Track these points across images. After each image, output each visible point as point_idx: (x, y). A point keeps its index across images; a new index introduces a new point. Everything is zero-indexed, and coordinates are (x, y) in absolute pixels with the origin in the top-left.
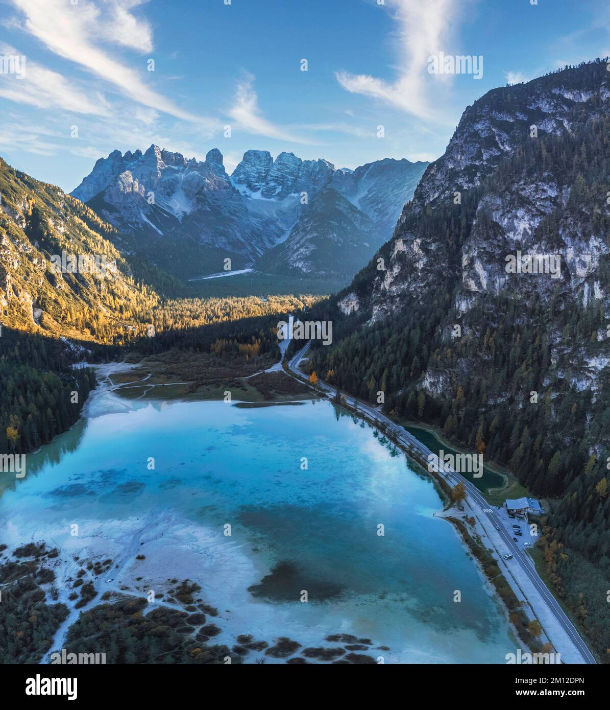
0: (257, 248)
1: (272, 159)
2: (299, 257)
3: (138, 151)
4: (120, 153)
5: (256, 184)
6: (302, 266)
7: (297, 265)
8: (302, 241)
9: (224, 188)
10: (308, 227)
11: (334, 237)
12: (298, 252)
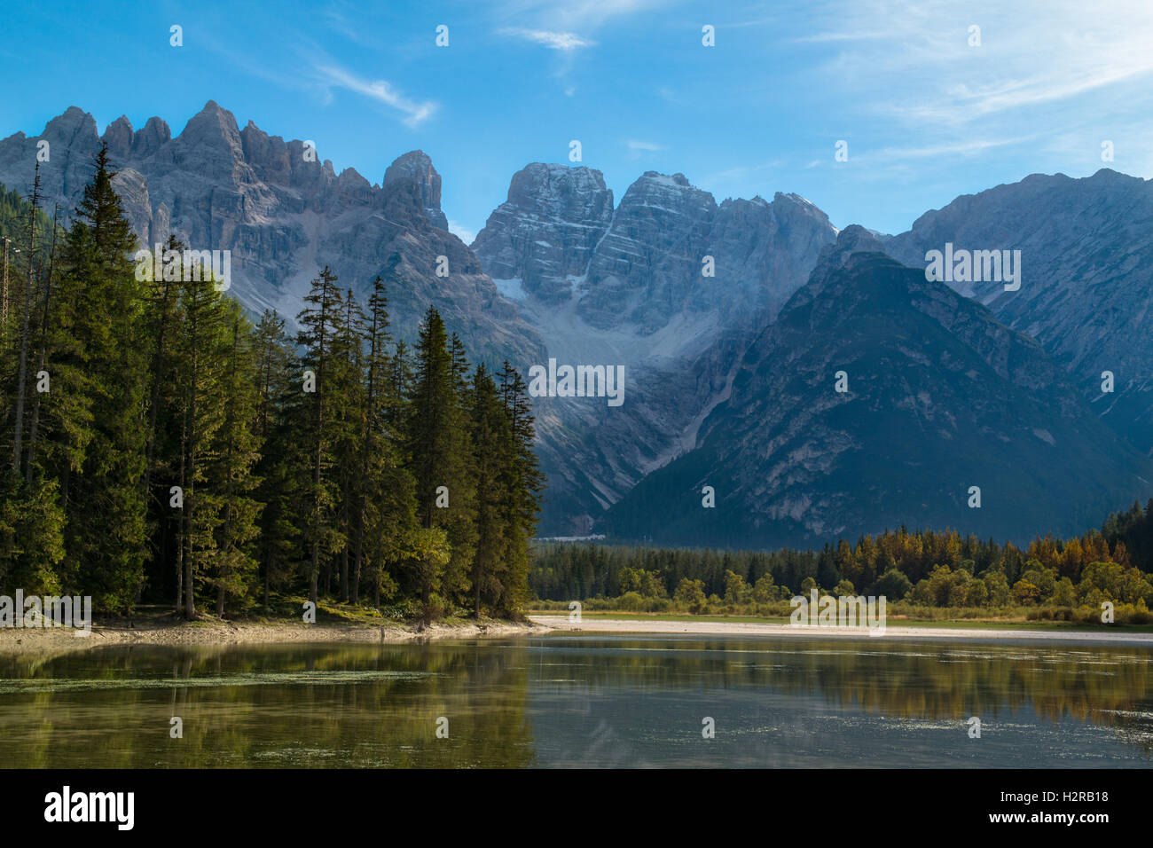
0: (590, 477)
1: (606, 195)
2: (790, 481)
3: (155, 124)
4: (87, 120)
5: (557, 279)
6: (807, 514)
7: (783, 512)
8: (796, 426)
9: (466, 271)
10: (811, 375)
11: (921, 404)
12: (783, 465)
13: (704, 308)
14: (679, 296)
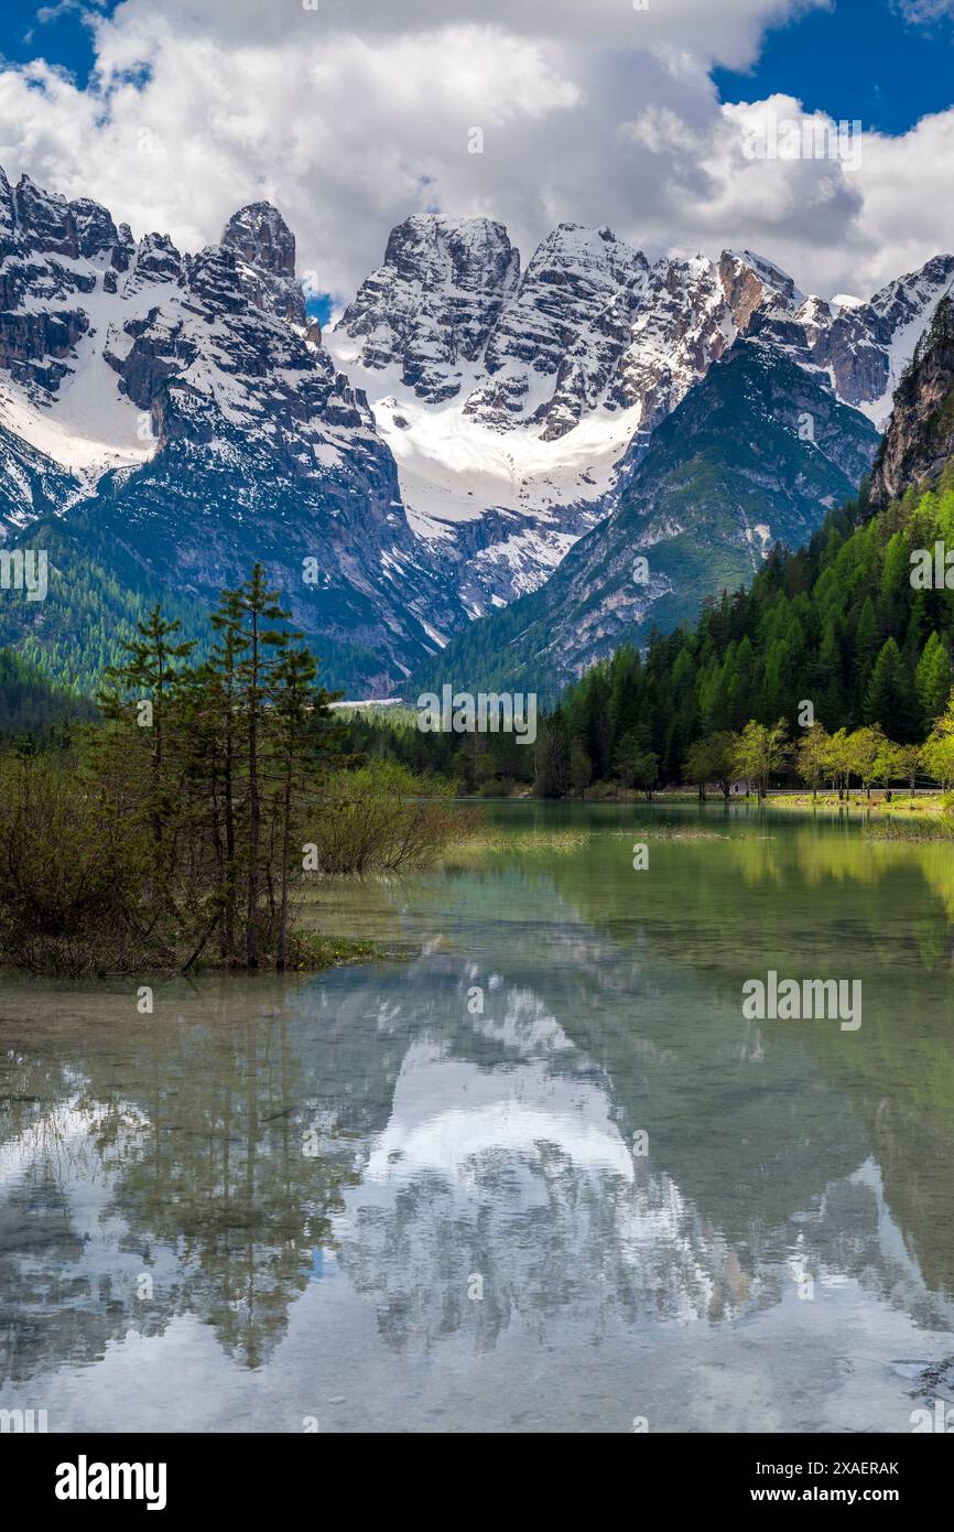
0: (429, 628)
1: (511, 256)
2: (600, 633)
5: (443, 368)
8: (616, 566)
10: (644, 504)
11: (758, 538)
12: (596, 614)
13: (626, 404)
14: (594, 388)
